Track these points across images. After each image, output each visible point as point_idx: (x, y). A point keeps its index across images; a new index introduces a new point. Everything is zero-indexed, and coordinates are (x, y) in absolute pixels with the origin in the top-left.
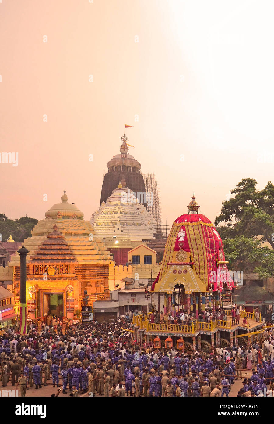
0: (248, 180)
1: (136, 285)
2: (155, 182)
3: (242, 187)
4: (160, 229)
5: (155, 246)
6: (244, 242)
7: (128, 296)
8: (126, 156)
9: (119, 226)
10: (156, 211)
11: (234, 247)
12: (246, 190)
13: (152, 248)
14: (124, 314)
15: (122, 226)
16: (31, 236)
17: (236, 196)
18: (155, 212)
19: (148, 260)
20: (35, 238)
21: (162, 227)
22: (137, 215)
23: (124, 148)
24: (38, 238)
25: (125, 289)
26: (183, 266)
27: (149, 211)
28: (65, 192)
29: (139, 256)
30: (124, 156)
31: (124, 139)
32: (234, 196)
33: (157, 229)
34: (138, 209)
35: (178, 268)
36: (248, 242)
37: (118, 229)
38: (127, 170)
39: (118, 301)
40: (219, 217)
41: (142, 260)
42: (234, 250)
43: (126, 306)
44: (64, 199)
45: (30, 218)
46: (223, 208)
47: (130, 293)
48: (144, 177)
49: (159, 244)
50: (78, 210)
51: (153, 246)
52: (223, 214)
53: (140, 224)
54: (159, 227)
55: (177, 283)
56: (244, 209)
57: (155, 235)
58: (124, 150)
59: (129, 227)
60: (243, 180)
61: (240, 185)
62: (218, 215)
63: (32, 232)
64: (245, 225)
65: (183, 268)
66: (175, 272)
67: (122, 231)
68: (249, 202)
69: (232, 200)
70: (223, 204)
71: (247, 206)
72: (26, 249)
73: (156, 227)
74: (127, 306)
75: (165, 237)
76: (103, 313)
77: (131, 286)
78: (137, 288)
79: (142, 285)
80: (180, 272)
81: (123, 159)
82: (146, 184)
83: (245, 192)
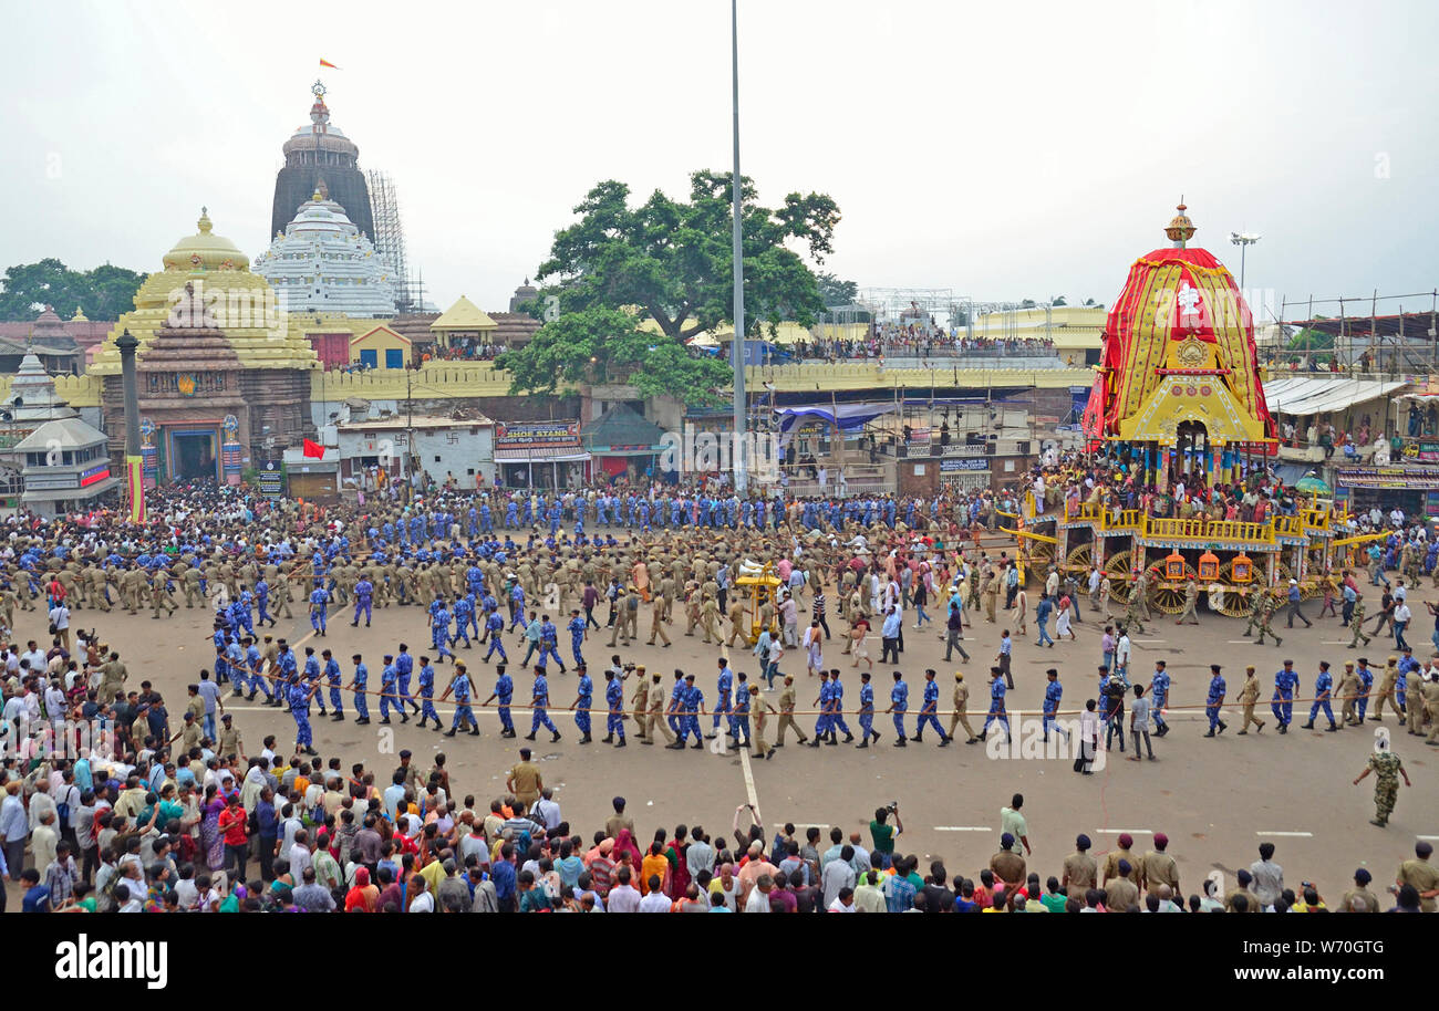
0: (612, 185)
1: (373, 413)
2: (392, 188)
3: (597, 201)
4: (407, 291)
5: (408, 328)
6: (606, 321)
7: (360, 438)
8: (324, 129)
9: (318, 284)
10: (396, 253)
11: (585, 331)
12: (606, 207)
13: (402, 333)
14: (350, 476)
15: (327, 285)
16: (133, 308)
17: (585, 220)
18: (392, 255)
19: (394, 358)
20: (145, 313)
21: (410, 287)
22: (356, 261)
23: (320, 111)
24: (151, 312)
25: (350, 422)
26: (1199, 378)
27: (380, 252)
28: (204, 210)
29: (375, 351)
30: (320, 129)
31: (318, 90)
32: (579, 219)
33: (401, 291)
34: (358, 247)
35: (1184, 381)
36: (615, 320)
37: (318, 291)
38: (329, 162)
39: (336, 447)
40: (547, 266)
41: (382, 358)
42: (584, 337)
43: (354, 458)
44: (205, 226)
45: (117, 268)
46: (556, 244)
47: (363, 430)
48: (368, 178)
49: (414, 325)
50: (237, 251)
51: (402, 329)
52: (554, 258)
53: (365, 281)
54: (404, 287)
55: (1184, 419)
56: (604, 249)
57: (399, 305)
58: (321, 117)
59: (341, 286)
60: (601, 184)
61: (592, 195)
62: (546, 261)
63: (136, 300)
64: (607, 282)
65: (1199, 382)
66: (1176, 391)
67: (326, 296)
68: (611, 233)
69: (575, 229)
70: (556, 236)
71: (609, 241)
72: (133, 339)
73: (398, 288)
74: (356, 459)
75: (417, 309)
76: (305, 474)
77: (363, 416)
78: (377, 421)
79: (387, 412)
80: (1191, 391)
81: (320, 135)
82: (370, 193)
83: (605, 211)
